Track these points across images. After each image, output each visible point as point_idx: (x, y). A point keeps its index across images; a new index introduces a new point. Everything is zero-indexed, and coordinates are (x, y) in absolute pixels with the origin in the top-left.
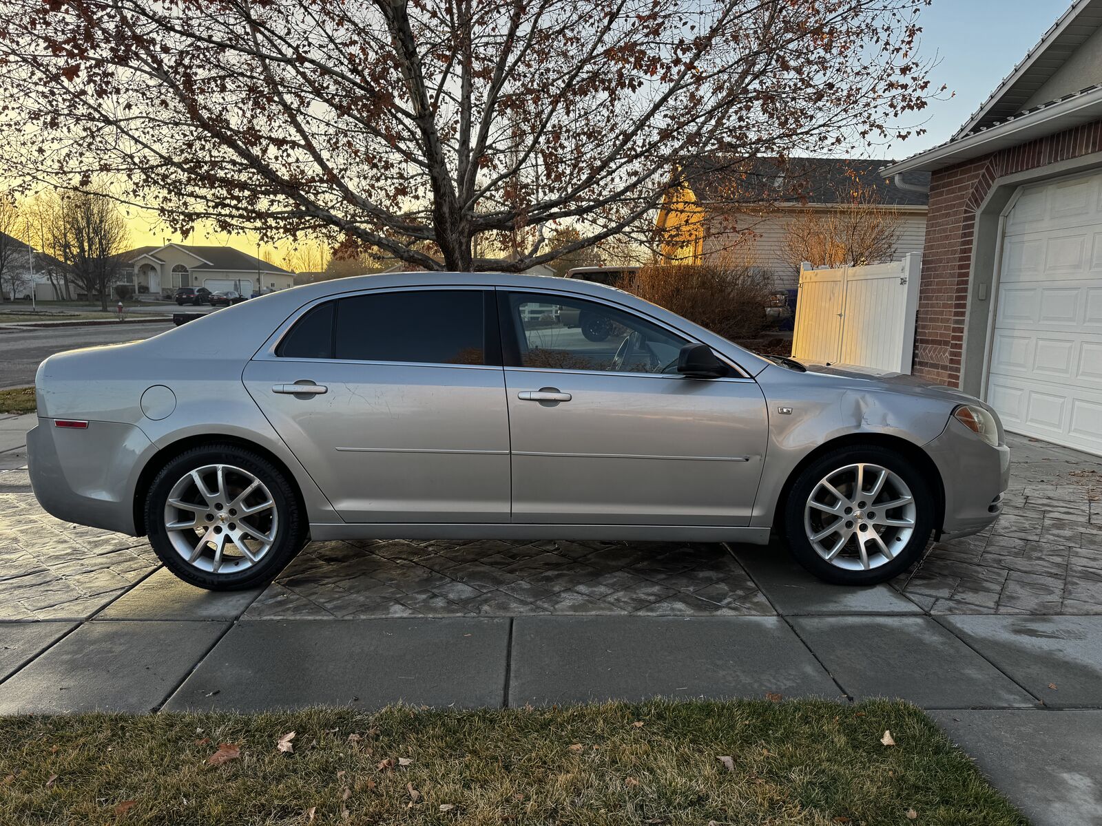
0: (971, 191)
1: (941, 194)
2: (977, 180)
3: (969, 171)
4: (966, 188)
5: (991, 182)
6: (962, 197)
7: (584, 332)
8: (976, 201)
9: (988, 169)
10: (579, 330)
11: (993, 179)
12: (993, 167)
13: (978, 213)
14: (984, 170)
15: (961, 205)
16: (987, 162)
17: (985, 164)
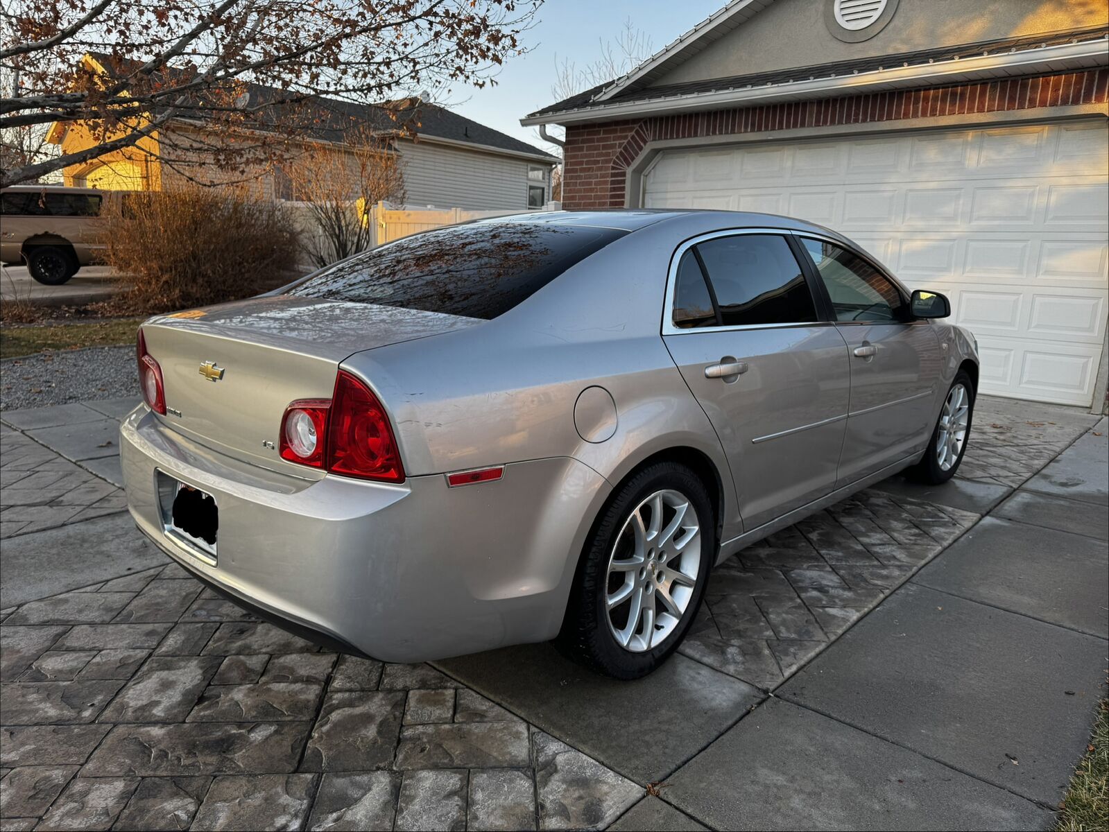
0: (619, 150)
1: (581, 149)
2: (626, 141)
3: (615, 131)
4: (613, 146)
5: (642, 144)
6: (608, 154)
7: (34, 273)
8: (625, 159)
9: (637, 132)
10: (25, 268)
11: (645, 142)
12: (643, 131)
13: (629, 171)
14: (633, 133)
15: (608, 161)
16: (637, 127)
17: (634, 128)
